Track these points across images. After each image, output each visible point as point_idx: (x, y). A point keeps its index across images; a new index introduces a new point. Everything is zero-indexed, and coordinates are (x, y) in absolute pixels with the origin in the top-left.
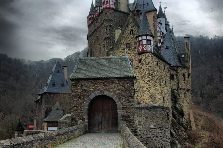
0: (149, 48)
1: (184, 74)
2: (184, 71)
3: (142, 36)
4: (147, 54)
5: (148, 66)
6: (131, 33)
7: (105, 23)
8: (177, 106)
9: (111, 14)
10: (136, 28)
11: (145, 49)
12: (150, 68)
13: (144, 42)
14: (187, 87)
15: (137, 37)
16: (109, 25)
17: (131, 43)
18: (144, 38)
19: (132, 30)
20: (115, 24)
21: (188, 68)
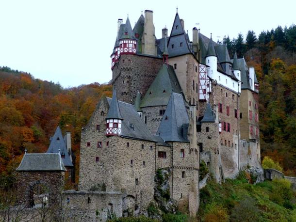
0: (116, 131)
1: (182, 151)
2: (185, 146)
3: (109, 119)
4: (113, 137)
5: (113, 149)
6: (101, 115)
7: (123, 74)
8: (163, 188)
9: (129, 60)
10: (107, 109)
11: (111, 133)
12: (114, 151)
13: (111, 125)
14: (187, 165)
15: (106, 119)
16: (127, 76)
17: (101, 124)
18: (111, 121)
19: (103, 112)
20: (135, 75)
21: (189, 143)
